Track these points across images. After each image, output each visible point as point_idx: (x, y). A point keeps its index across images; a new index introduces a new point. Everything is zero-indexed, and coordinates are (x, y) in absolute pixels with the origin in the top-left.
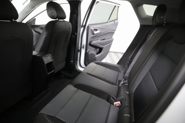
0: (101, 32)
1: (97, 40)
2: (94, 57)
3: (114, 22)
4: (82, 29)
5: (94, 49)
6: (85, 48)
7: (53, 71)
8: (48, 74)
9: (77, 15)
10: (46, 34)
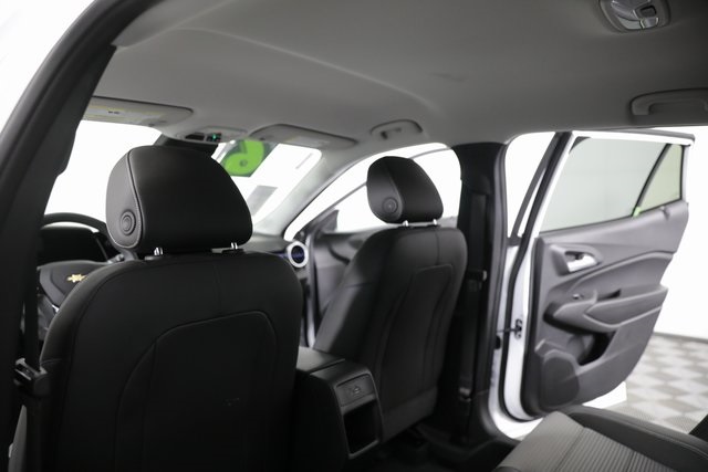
0: (598, 264)
1: (583, 297)
2: (571, 377)
3: (665, 212)
4: (512, 252)
5: (569, 336)
6: (524, 333)
7: (376, 442)
8: (352, 456)
9: (490, 200)
10: (358, 285)
